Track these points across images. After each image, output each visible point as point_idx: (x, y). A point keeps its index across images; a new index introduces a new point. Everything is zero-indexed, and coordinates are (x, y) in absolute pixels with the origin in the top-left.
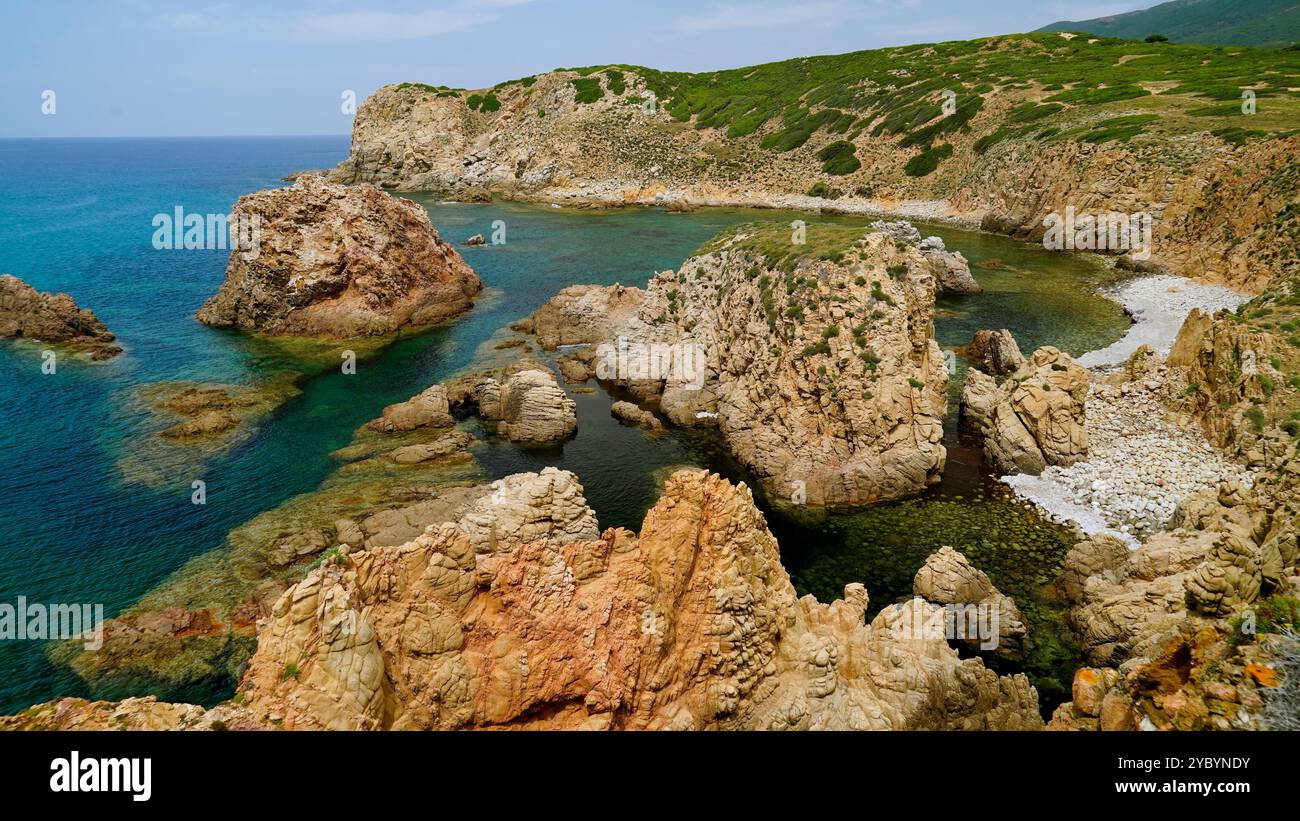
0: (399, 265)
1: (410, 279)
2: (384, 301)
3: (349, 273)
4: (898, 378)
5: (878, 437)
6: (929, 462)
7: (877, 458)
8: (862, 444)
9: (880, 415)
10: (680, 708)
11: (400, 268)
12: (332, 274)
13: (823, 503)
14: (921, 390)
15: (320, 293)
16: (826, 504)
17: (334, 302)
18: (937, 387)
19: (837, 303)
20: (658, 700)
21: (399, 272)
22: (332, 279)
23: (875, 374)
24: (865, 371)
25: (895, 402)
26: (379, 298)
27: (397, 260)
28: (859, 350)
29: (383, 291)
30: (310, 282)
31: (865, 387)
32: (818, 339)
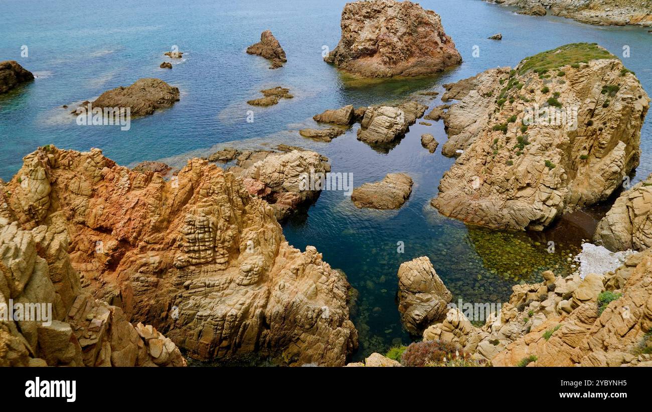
0: (407, 44)
1: (411, 52)
2: (391, 62)
3: (378, 45)
4: (538, 158)
5: (508, 190)
6: (535, 216)
7: (502, 202)
8: (495, 191)
9: (514, 177)
10: (157, 255)
11: (406, 46)
12: (372, 45)
13: (448, 215)
14: (550, 169)
15: (364, 53)
16: (450, 216)
17: (369, 59)
18: (605, 175)
19: (522, 101)
20: (148, 247)
21: (405, 48)
22: (371, 47)
23: (521, 151)
24: (515, 147)
25: (529, 172)
26: (390, 59)
27: (406, 42)
28: (520, 134)
29: (393, 57)
30: (360, 47)
31: (511, 158)
32: (504, 121)
